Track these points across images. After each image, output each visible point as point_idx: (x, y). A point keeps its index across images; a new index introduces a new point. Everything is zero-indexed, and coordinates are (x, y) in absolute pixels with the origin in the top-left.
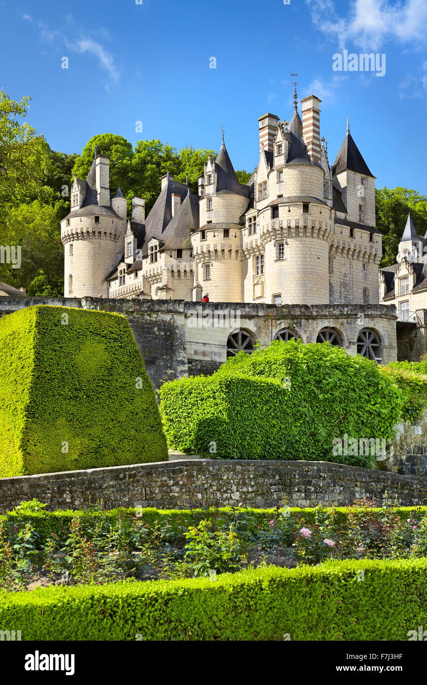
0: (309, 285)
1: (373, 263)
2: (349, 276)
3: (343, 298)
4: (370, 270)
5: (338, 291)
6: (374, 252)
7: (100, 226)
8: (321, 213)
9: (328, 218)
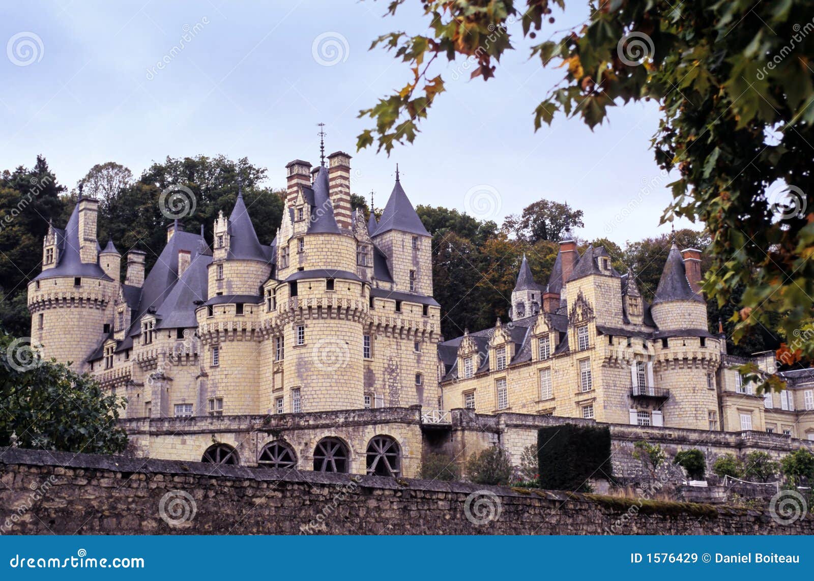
0: (335, 377)
1: (428, 341)
2: (396, 359)
3: (387, 387)
4: (426, 351)
5: (381, 379)
6: (429, 329)
7: (81, 290)
8: (349, 289)
9: (359, 295)
